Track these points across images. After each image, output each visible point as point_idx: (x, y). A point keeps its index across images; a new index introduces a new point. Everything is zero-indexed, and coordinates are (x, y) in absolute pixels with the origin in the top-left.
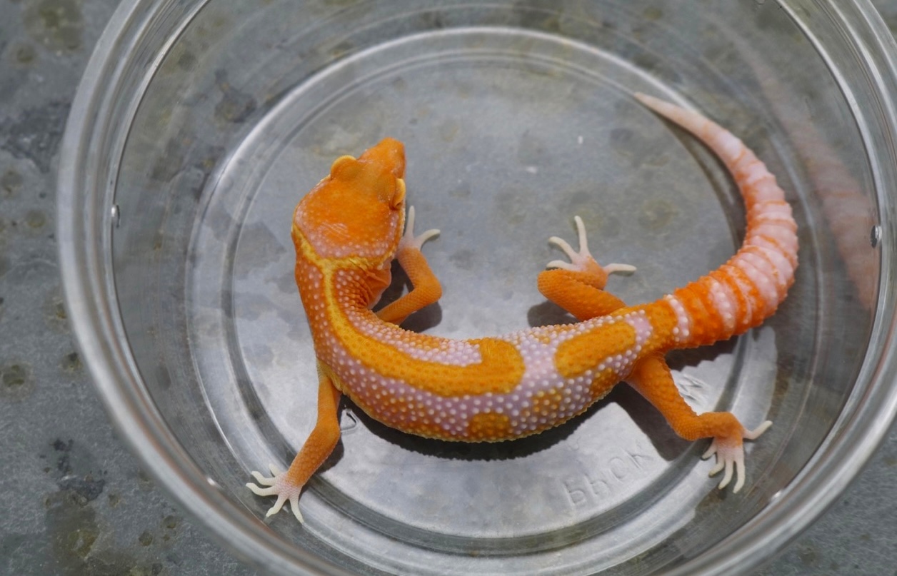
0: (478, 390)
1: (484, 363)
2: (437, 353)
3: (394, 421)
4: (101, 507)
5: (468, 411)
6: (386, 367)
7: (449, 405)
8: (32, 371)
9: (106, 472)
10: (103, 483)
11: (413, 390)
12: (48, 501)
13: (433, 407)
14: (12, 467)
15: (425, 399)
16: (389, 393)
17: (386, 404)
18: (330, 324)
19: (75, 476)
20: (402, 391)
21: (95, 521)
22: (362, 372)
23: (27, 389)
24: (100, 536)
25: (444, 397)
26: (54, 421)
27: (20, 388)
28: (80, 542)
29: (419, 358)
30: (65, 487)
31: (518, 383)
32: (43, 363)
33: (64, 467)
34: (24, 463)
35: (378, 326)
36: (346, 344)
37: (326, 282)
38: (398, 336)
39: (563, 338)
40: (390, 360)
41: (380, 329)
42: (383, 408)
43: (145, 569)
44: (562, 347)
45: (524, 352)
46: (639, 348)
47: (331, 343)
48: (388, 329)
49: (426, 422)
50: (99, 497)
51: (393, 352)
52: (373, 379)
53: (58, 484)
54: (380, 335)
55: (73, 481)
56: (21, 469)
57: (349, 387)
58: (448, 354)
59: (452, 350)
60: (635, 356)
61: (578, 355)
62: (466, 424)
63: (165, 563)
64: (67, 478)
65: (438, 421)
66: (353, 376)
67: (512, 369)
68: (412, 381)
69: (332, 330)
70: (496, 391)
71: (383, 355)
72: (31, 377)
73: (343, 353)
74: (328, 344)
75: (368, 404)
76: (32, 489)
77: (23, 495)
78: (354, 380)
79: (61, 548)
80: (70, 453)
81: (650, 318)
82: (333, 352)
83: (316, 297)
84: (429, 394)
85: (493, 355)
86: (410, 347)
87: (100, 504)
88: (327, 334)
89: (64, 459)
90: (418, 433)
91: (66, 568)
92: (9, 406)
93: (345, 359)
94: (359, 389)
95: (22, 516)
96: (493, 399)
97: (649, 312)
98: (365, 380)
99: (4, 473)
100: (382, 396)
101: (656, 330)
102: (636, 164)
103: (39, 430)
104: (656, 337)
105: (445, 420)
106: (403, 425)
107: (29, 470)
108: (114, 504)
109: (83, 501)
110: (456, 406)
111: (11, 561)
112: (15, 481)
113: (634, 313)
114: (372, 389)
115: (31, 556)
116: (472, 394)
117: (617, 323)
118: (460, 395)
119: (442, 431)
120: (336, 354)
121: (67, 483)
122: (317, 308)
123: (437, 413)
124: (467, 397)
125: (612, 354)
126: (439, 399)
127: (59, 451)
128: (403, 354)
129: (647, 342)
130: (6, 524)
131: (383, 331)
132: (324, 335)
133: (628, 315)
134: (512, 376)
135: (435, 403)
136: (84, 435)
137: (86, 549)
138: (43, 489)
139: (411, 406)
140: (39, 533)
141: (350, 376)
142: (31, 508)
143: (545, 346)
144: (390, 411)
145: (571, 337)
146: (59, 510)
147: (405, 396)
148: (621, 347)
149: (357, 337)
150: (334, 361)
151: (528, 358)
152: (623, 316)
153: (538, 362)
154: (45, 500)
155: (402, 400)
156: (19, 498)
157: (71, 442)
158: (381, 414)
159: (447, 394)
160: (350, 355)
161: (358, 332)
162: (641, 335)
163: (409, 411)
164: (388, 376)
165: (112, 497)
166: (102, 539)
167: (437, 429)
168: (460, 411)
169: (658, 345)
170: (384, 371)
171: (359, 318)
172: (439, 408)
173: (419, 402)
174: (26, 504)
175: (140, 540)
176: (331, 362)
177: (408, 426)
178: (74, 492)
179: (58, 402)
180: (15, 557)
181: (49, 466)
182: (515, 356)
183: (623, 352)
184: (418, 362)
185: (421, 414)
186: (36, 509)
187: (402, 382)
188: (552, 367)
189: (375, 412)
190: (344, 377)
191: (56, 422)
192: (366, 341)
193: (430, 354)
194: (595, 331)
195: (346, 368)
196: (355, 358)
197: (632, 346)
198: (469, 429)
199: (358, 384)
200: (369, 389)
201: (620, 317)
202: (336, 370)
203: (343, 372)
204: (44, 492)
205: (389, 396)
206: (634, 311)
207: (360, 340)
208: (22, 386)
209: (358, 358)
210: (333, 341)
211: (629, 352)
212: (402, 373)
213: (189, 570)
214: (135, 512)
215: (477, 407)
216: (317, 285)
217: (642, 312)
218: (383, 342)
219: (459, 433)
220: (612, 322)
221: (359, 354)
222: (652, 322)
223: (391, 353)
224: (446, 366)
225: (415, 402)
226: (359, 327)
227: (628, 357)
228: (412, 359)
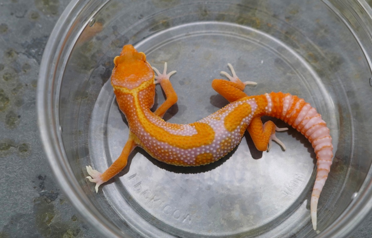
0: (198, 145)
1: (199, 134)
2: (180, 131)
3: (163, 159)
4: (56, 204)
5: (195, 154)
6: (160, 137)
7: (187, 152)
8: (31, 146)
9: (59, 190)
10: (58, 194)
11: (171, 147)
12: (35, 200)
13: (180, 153)
14: (21, 185)
15: (176, 150)
16: (161, 148)
17: (160, 152)
18: (138, 117)
19: (46, 191)
20: (167, 147)
21: (54, 210)
22: (150, 138)
23: (28, 154)
24: (55, 216)
25: (185, 149)
26: (39, 167)
27: (25, 153)
28: (47, 218)
29: (173, 133)
30: (42, 195)
31: (214, 139)
32: (36, 143)
33: (42, 187)
34: (26, 184)
35: (157, 119)
36: (144, 126)
37: (135, 99)
38: (164, 124)
39: (224, 116)
40: (161, 134)
41: (157, 121)
42: (158, 153)
43: (73, 231)
44: (225, 120)
45: (212, 126)
46: (253, 113)
47: (138, 125)
48: (161, 121)
49: (177, 159)
50: (56, 200)
51: (163, 131)
52: (154, 142)
53: (39, 194)
54: (157, 123)
55: (45, 192)
56: (24, 187)
57: (144, 144)
58: (184, 131)
59: (185, 129)
60: (252, 117)
61: (233, 121)
62: (194, 159)
63: (82, 229)
64: (43, 191)
65: (182, 159)
66: (146, 140)
67: (210, 134)
68: (171, 143)
69: (138, 119)
70: (205, 144)
71: (159, 132)
72: (30, 149)
73: (143, 130)
74: (137, 125)
75: (152, 151)
76: (28, 195)
77: (24, 197)
78: (146, 141)
79: (39, 220)
80: (45, 181)
81: (257, 101)
82: (139, 129)
83: (132, 106)
84: (178, 149)
85: (201, 130)
86: (169, 129)
87: (56, 203)
88: (136, 122)
89: (42, 183)
90: (173, 164)
91: (41, 229)
92: (21, 160)
93: (143, 132)
94: (148, 145)
95: (24, 206)
96: (205, 148)
97: (256, 99)
98: (151, 142)
99: (17, 188)
100: (158, 149)
101: (259, 106)
102: (285, 73)
103: (32, 171)
104: (259, 109)
105: (185, 158)
106: (167, 160)
107: (28, 187)
108: (62, 203)
109: (49, 201)
110: (189, 152)
111: (18, 225)
112: (22, 192)
113: (250, 99)
114: (154, 145)
115: (27, 223)
116: (196, 147)
117: (243, 104)
118: (191, 148)
119: (184, 163)
120: (140, 130)
121: (43, 193)
122: (132, 111)
123: (182, 156)
124: (194, 149)
125: (244, 117)
126: (183, 150)
127: (40, 180)
128: (167, 132)
129: (255, 111)
130: (17, 209)
131: (159, 122)
132: (135, 122)
133: (247, 100)
134: (211, 137)
135: (180, 152)
136: (51, 174)
137: (49, 221)
138: (33, 195)
139: (170, 153)
140: (30, 213)
141: (145, 140)
142: (27, 203)
143: (219, 121)
144: (161, 155)
145: (227, 114)
146: (39, 204)
147: (168, 149)
148: (247, 114)
149: (148, 123)
150: (138, 133)
151: (215, 128)
152: (246, 101)
153: (219, 129)
154: (33, 200)
155: (166, 151)
156: (23, 199)
157: (45, 176)
158: (157, 156)
159: (186, 148)
160: (145, 131)
161: (149, 121)
162: (253, 108)
163: (169, 155)
164: (160, 141)
165: (61, 200)
166: (56, 217)
167: (182, 162)
168: (191, 154)
169: (259, 112)
170: (159, 139)
171: (149, 115)
172: (182, 154)
173: (174, 152)
174: (26, 201)
175: (72, 218)
176: (137, 133)
177: (169, 161)
178: (46, 197)
179: (41, 160)
180: (20, 223)
181: (36, 186)
182: (209, 129)
183: (247, 116)
184: (172, 135)
185: (175, 157)
186: (30, 203)
187: (167, 143)
188: (225, 129)
189: (154, 155)
190: (142, 140)
191: (40, 168)
192: (152, 125)
193: (177, 131)
194: (236, 109)
195: (143, 136)
196: (147, 132)
197: (250, 113)
198: (195, 161)
199: (148, 143)
200: (153, 145)
201: (244, 101)
202: (139, 136)
203: (142, 138)
204: (33, 196)
205: (161, 149)
206: (250, 98)
207: (149, 125)
208: (26, 152)
209: (149, 132)
210: (139, 124)
211: (250, 115)
212: (167, 140)
213: (92, 232)
214: (70, 207)
215: (199, 152)
216: (132, 101)
217: (254, 99)
218: (159, 126)
219: (191, 163)
220: (241, 104)
221: (149, 131)
222: (257, 103)
223: (162, 131)
224: (184, 136)
225: (172, 152)
226: (149, 119)
227: (250, 117)
228: (170, 134)
